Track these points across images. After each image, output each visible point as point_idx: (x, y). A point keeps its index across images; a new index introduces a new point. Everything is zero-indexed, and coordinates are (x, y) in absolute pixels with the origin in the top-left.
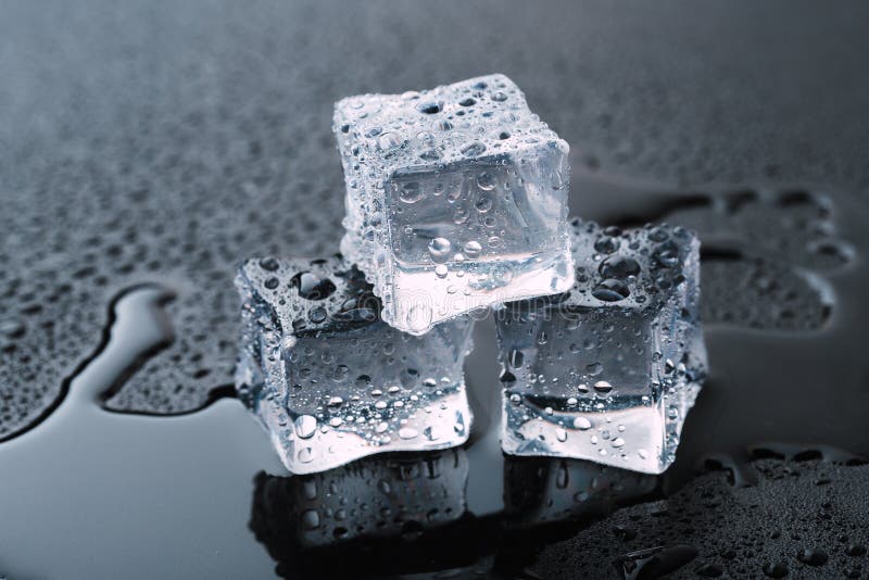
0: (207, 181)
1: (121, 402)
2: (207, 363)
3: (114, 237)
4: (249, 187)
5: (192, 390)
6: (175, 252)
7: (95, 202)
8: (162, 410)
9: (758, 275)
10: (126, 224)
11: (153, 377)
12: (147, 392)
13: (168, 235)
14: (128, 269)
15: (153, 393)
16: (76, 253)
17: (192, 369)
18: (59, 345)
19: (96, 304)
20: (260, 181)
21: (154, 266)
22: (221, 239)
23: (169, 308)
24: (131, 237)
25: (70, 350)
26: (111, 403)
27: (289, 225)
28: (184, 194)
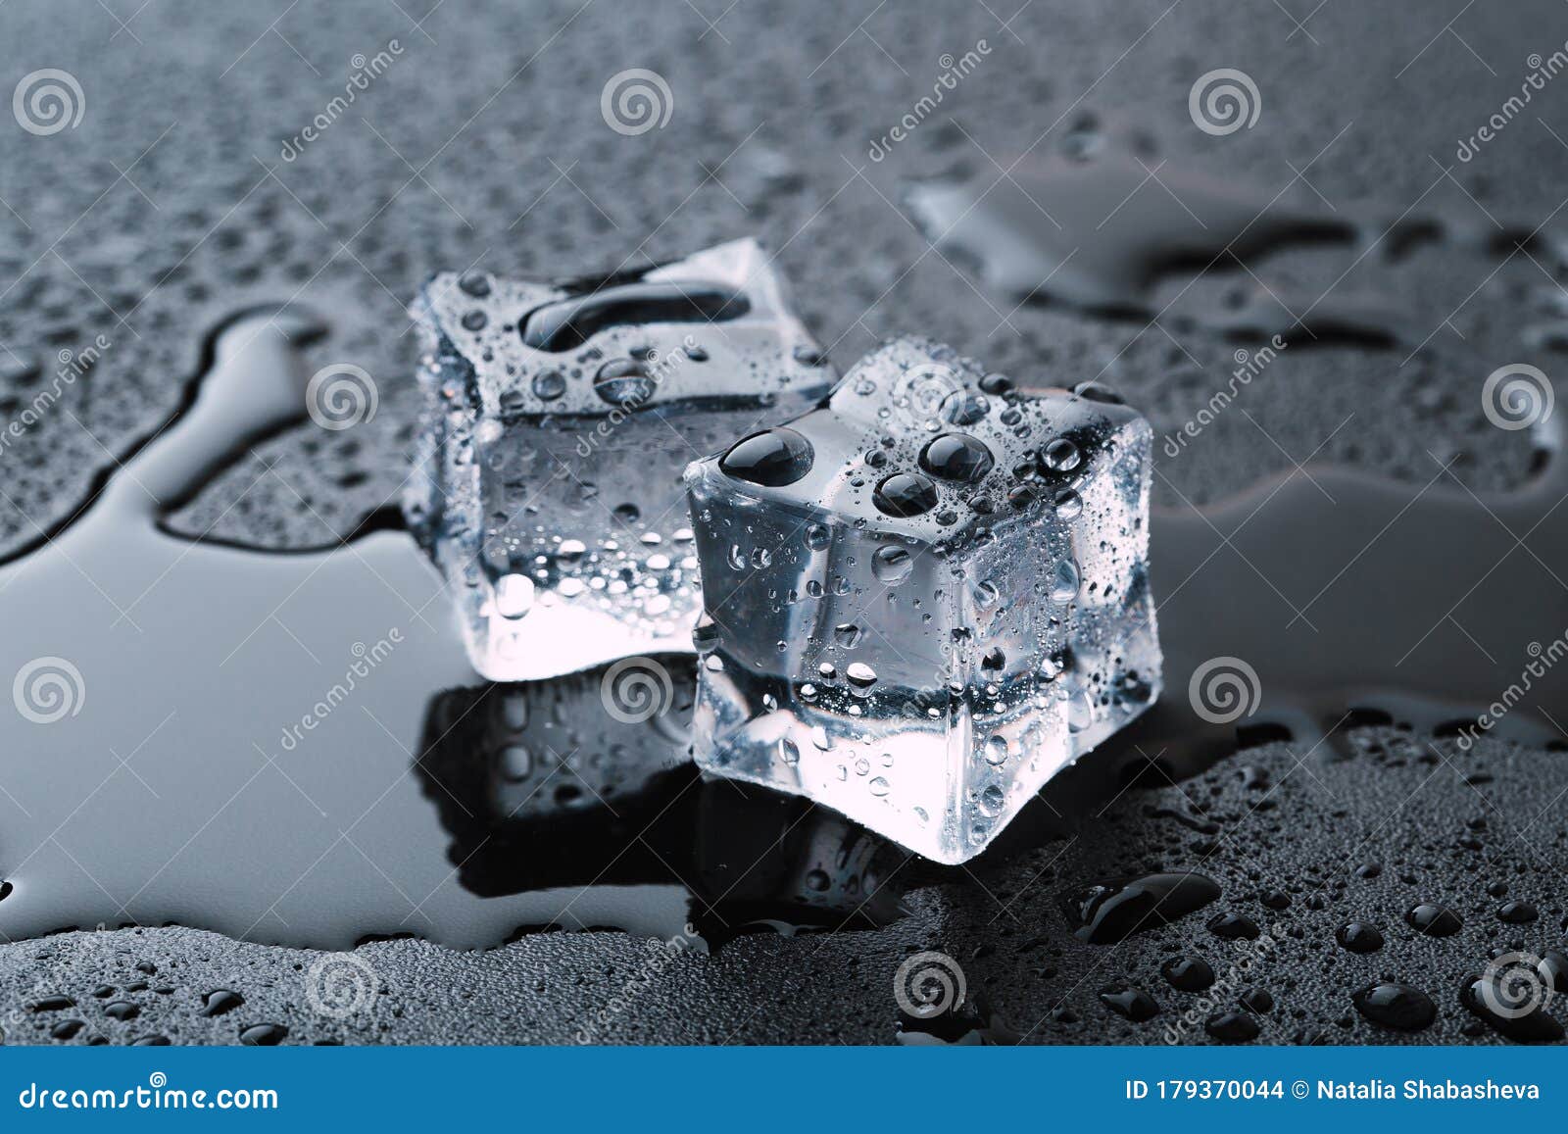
0: (421, 122)
1: (195, 520)
2: (365, 461)
3: (231, 214)
4: (498, 138)
5: (329, 509)
6: (343, 250)
7: (212, 146)
8: (269, 541)
9: (1422, 380)
10: (259, 190)
11: (261, 479)
12: (245, 506)
13: (335, 216)
14: (250, 275)
15: (257, 508)
16: (161, 236)
17: (337, 469)
18: (101, 405)
19: (182, 335)
20: (520, 131)
21: (300, 273)
22: (432, 233)
23: (314, 354)
24: (266, 215)
25: (118, 416)
26: (179, 520)
27: (562, 216)
28: (376, 144)
